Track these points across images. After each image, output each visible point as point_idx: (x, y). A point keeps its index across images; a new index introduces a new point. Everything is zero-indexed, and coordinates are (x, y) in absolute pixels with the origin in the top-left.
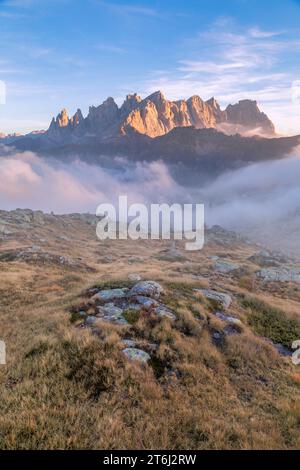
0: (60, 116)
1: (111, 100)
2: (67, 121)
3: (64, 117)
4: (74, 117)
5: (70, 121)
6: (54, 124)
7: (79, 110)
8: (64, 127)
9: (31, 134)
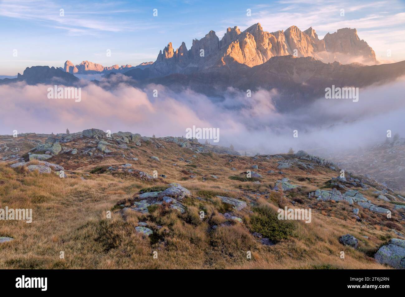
0: (167, 49)
1: (212, 33)
2: (172, 54)
3: (171, 50)
4: (179, 50)
5: (175, 53)
6: (161, 56)
7: (183, 44)
8: (169, 59)
9: (140, 66)
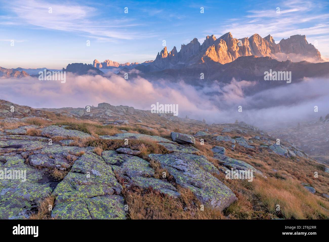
0: (163, 52)
1: (196, 40)
2: (167, 55)
3: (166, 52)
4: (171, 52)
5: (169, 54)
6: (159, 57)
7: (175, 48)
8: (165, 58)
9: (144, 63)
